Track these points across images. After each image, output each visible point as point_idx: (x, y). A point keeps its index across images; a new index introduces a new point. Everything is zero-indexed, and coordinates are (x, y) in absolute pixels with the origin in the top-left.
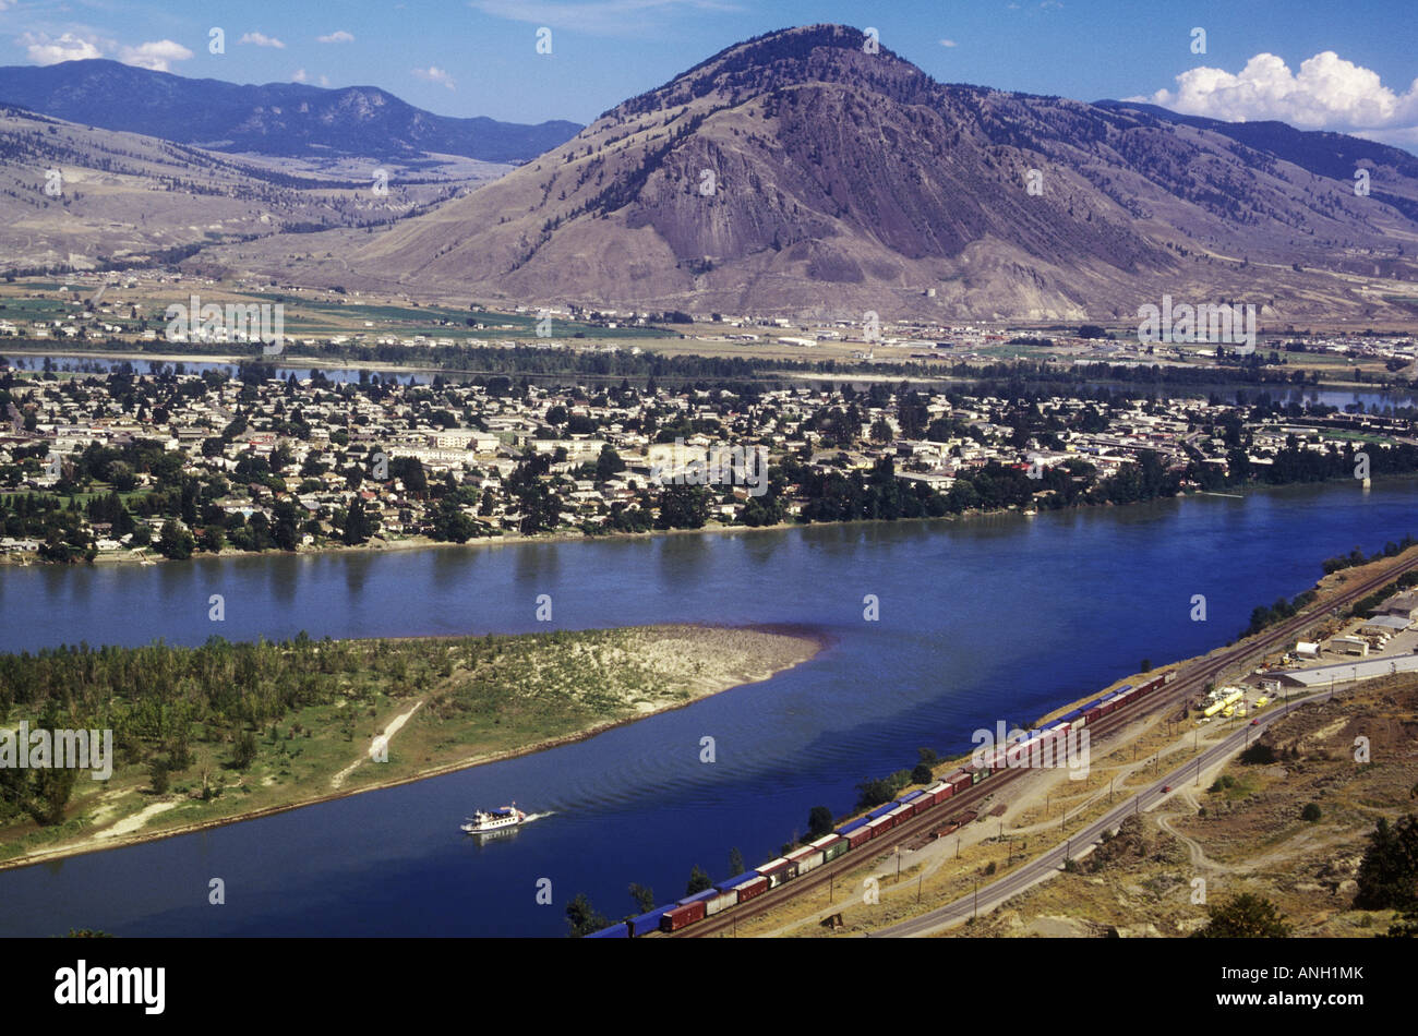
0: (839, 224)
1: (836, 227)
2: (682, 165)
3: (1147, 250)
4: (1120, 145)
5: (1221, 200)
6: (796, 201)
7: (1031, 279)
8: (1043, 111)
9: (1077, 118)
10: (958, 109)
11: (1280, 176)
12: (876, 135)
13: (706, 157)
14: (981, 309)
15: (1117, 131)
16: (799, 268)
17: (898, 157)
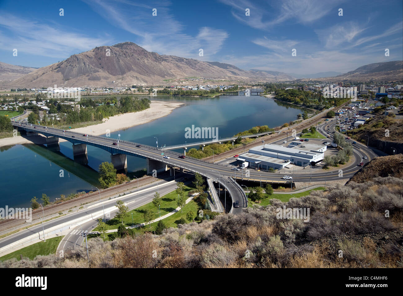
0: (100, 70)
1: (99, 70)
2: (70, 61)
3: (169, 74)
4: (186, 62)
5: (201, 70)
6: (92, 66)
7: (136, 78)
8: (174, 57)
9: (179, 59)
10: (150, 54)
11: (214, 68)
12: (113, 54)
13: (75, 59)
14: (123, 84)
15: (186, 60)
16: (87, 78)
17: (117, 58)
